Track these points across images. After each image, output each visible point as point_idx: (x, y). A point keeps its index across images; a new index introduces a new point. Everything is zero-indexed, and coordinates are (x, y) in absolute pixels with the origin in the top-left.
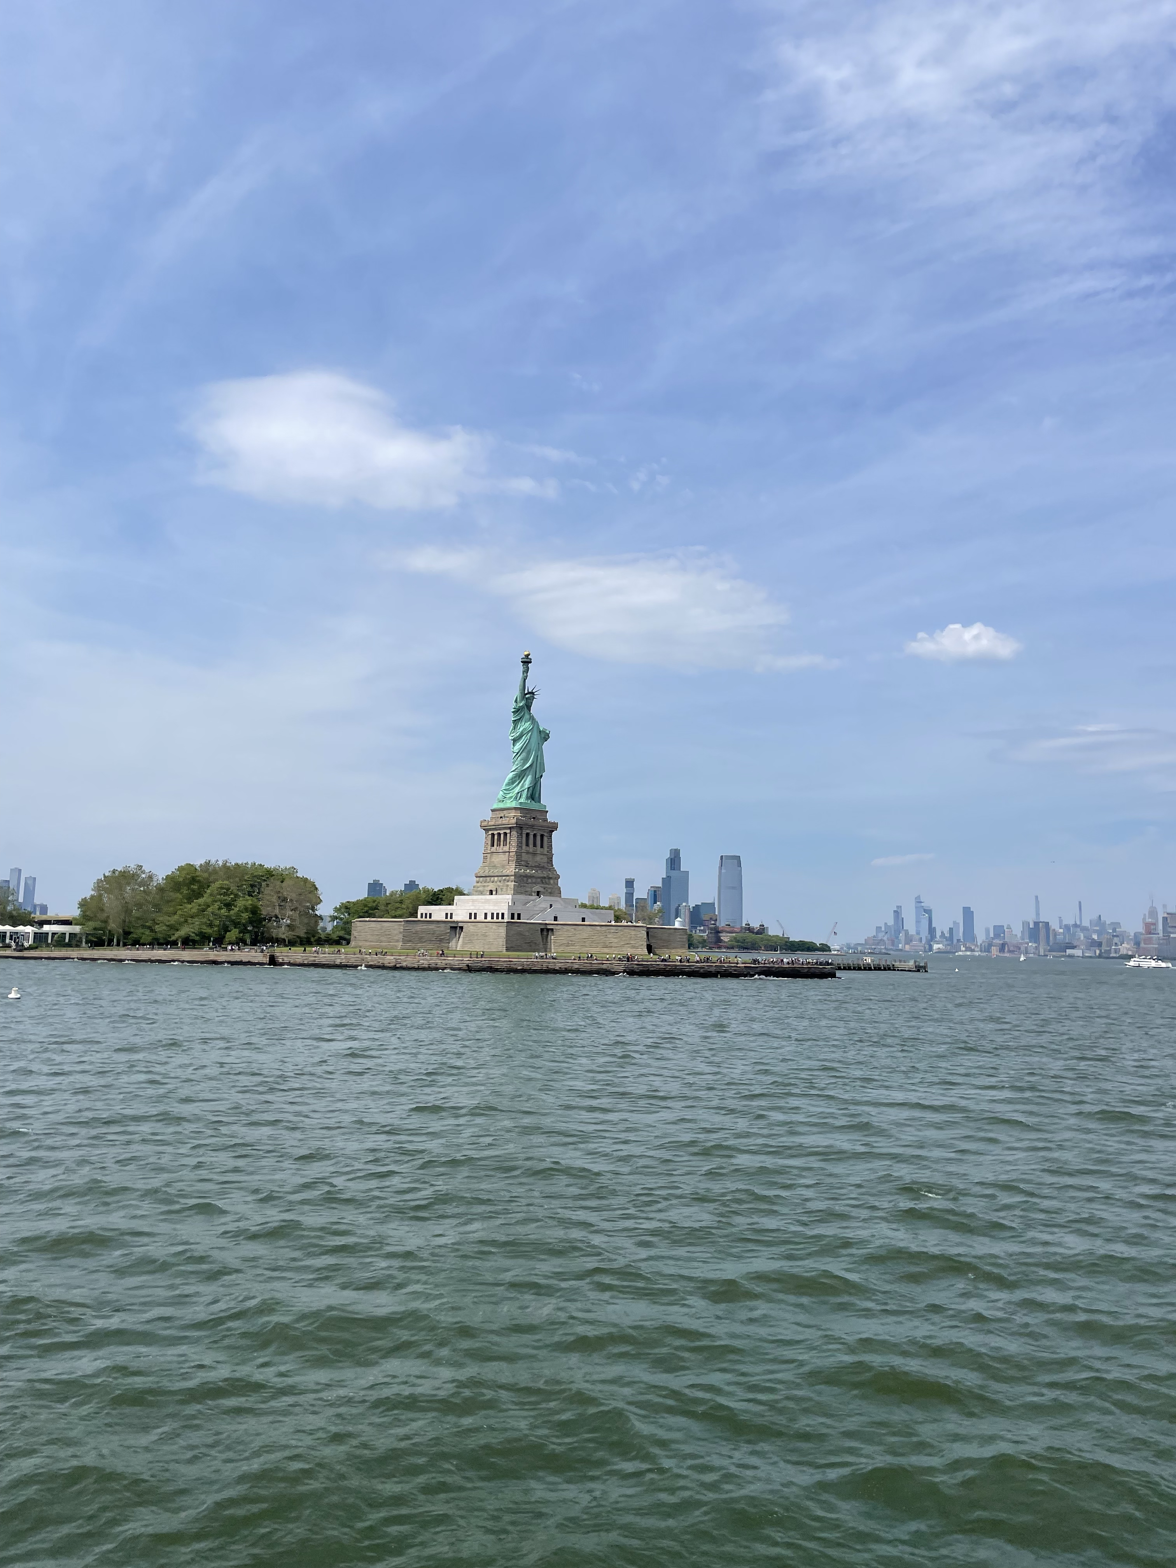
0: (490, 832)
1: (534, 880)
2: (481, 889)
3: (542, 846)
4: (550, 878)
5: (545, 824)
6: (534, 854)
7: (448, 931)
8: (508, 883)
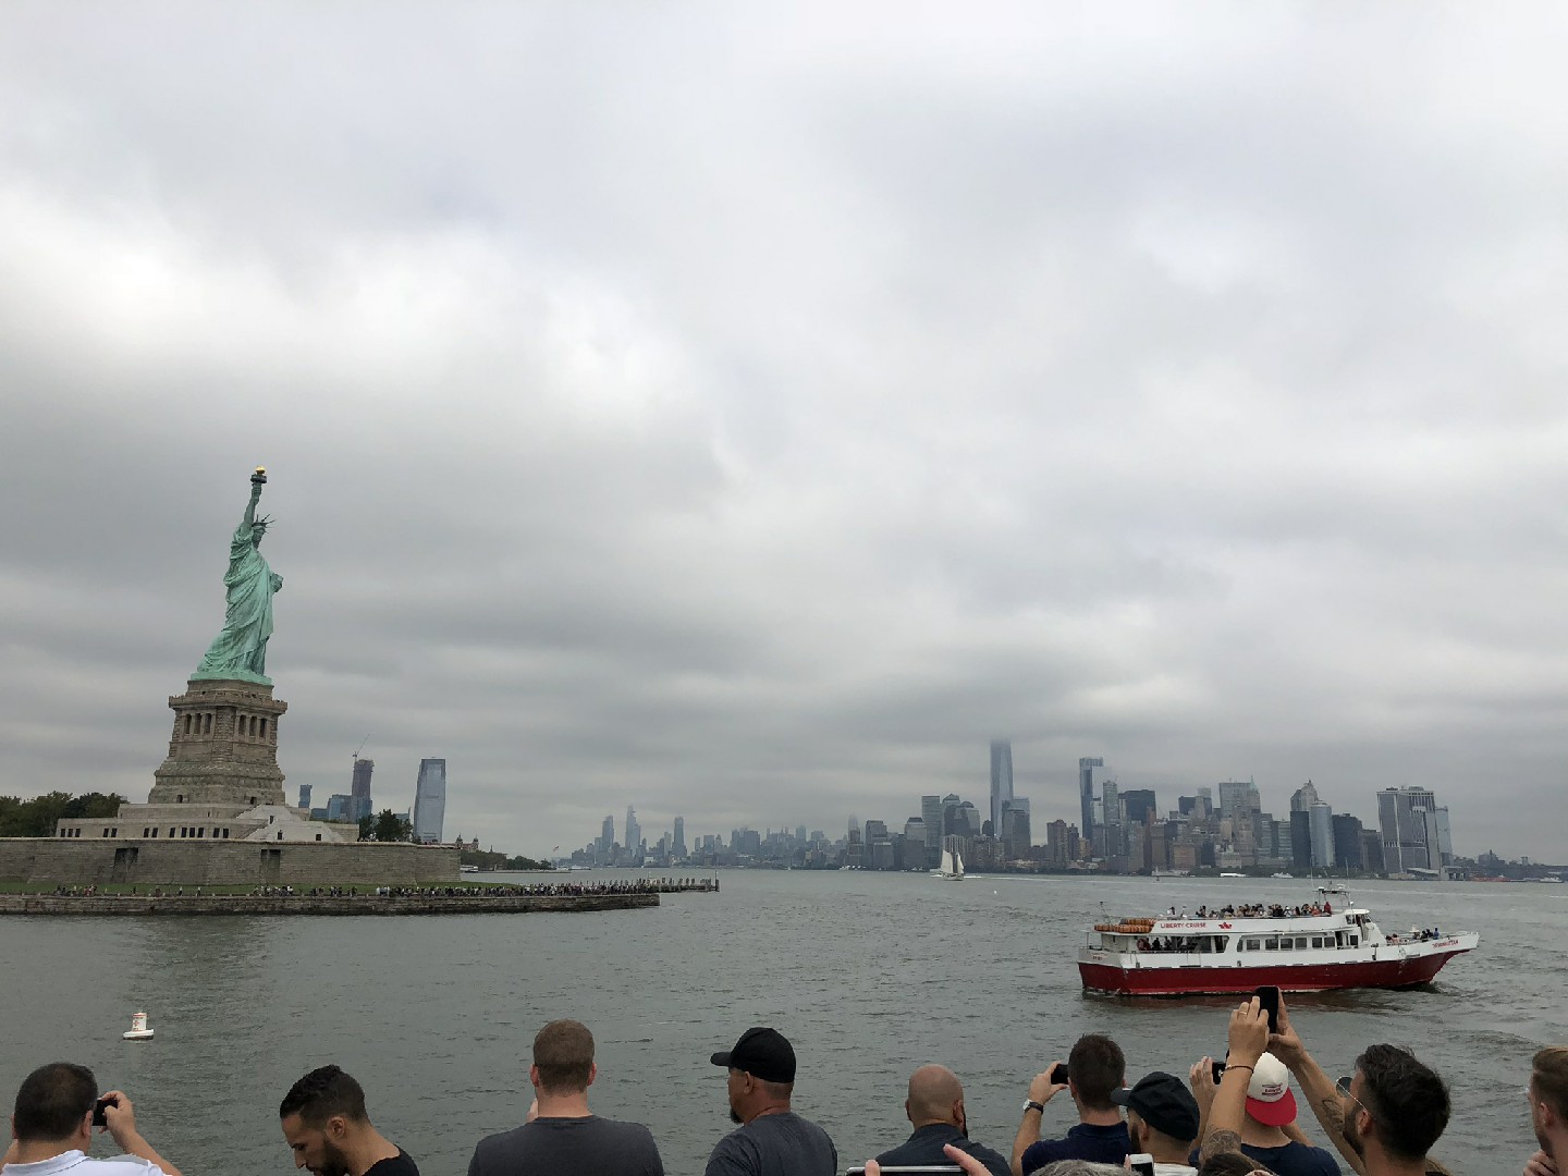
0: (184, 714)
1: (248, 781)
2: (165, 793)
3: (262, 733)
4: (273, 779)
5: (269, 704)
6: (250, 745)
7: (113, 855)
8: (209, 786)
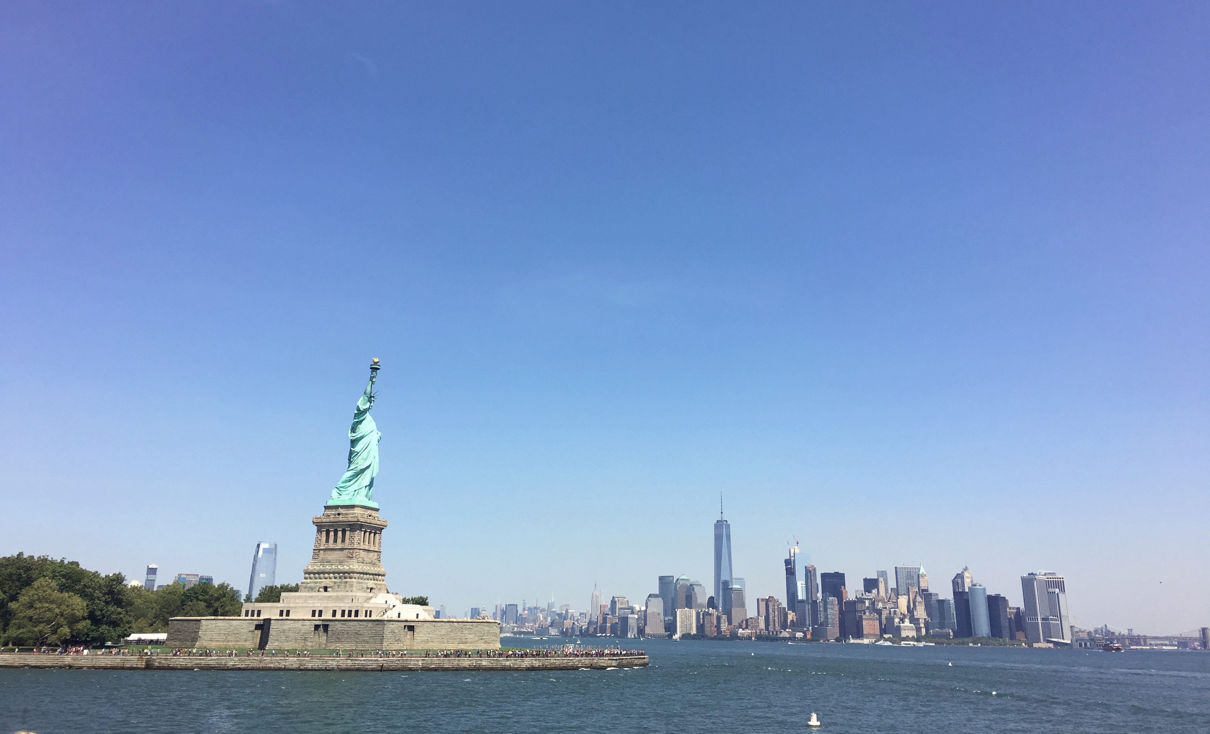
0: (324, 529)
1: (368, 577)
2: (312, 585)
3: (374, 544)
4: (380, 575)
7: (313, 629)
8: (346, 580)
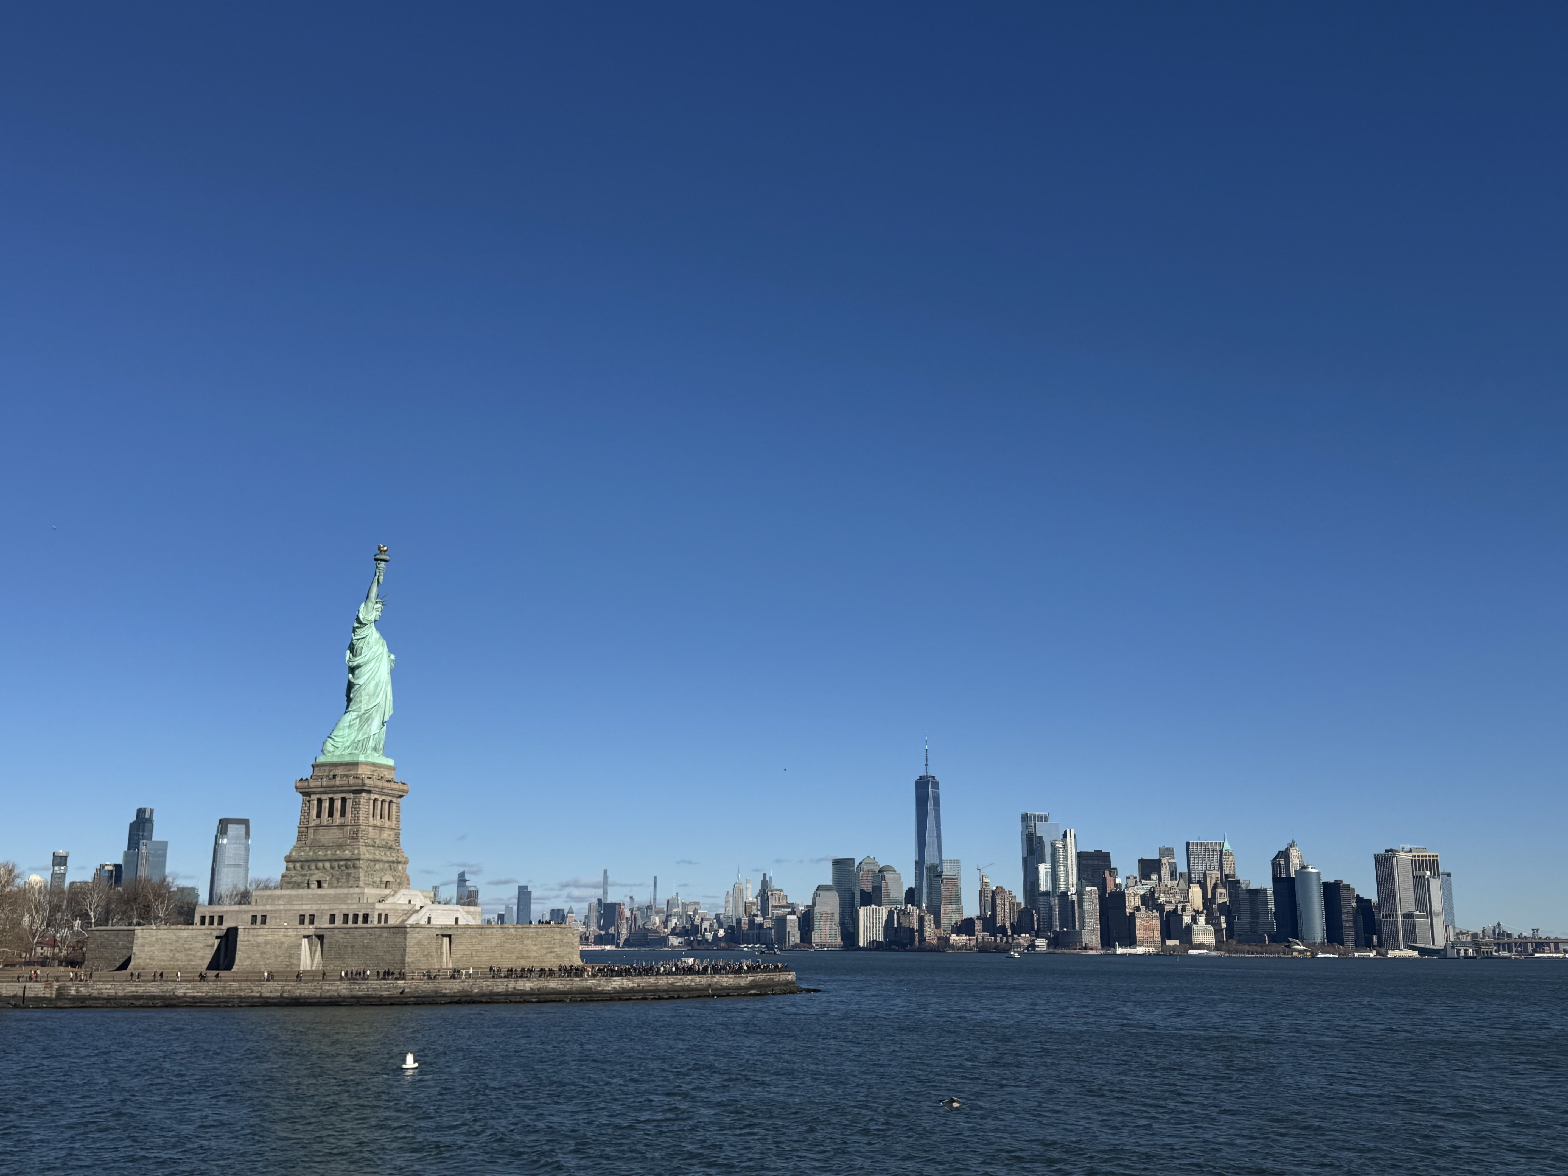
0: (313, 797)
1: (381, 865)
2: (299, 879)
3: (389, 817)
4: (399, 862)
6: (382, 828)
8: (349, 871)
